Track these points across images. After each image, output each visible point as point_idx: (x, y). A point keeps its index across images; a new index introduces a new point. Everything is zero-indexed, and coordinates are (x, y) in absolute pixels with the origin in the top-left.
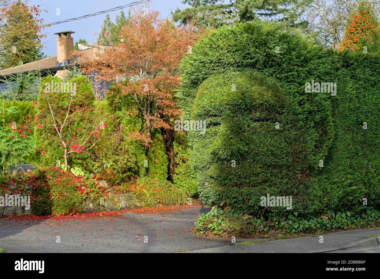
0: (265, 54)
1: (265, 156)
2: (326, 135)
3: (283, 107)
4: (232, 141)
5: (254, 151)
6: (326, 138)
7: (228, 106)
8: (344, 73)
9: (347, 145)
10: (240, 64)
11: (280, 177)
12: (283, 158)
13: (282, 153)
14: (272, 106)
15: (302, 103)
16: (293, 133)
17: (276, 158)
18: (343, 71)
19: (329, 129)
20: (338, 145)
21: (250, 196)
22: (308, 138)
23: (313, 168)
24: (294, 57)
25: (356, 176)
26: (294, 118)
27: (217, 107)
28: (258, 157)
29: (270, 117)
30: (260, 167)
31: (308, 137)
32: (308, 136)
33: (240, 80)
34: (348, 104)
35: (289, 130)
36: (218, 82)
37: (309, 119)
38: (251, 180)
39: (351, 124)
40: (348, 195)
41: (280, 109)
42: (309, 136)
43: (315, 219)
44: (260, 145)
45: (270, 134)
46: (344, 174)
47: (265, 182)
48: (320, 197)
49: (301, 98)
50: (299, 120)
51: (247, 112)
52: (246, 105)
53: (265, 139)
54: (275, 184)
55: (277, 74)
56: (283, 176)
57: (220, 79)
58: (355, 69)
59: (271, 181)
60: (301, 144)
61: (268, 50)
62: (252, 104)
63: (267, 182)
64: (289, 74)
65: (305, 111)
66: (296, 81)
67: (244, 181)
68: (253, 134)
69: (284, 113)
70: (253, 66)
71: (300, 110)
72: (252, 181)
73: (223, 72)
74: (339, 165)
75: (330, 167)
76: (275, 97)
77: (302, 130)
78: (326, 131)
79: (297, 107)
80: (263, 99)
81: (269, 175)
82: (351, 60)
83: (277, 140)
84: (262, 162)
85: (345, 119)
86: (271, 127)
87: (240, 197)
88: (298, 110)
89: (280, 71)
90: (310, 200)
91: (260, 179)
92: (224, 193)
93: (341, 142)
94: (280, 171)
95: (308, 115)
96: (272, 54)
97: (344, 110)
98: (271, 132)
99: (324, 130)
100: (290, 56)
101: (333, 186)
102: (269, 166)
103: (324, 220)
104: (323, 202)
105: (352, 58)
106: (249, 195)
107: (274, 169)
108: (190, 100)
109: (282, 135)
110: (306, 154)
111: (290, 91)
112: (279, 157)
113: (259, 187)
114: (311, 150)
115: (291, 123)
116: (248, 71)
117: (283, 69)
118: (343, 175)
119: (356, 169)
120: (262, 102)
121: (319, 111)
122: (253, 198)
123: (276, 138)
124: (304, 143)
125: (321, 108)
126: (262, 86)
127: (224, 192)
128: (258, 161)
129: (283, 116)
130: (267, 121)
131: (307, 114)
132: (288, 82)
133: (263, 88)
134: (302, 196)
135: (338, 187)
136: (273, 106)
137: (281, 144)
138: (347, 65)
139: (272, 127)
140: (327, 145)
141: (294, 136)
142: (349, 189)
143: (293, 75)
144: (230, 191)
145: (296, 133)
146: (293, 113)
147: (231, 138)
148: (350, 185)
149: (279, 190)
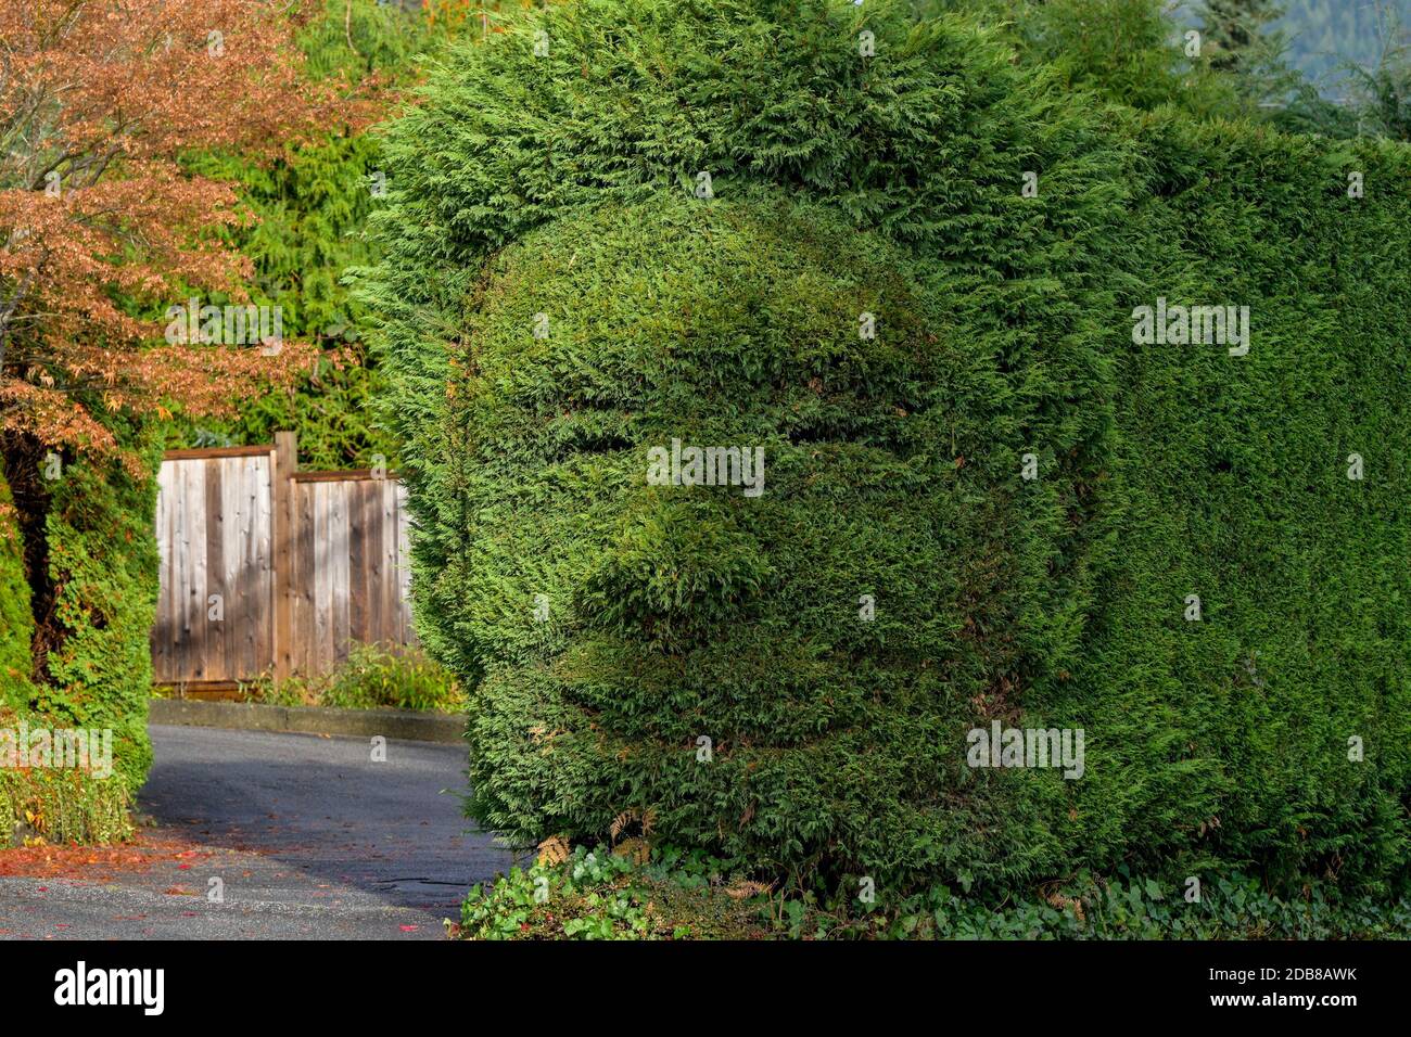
0: (854, 122)
1: (846, 602)
2: (1090, 513)
3: (927, 377)
4: (707, 526)
5: (798, 580)
6: (1090, 530)
7: (685, 364)
8: (1159, 221)
9: (1166, 564)
10: (728, 164)
11: (907, 702)
12: (926, 618)
13: (922, 590)
14: (880, 368)
15: (1010, 362)
16: (968, 499)
17: (893, 612)
18: (1157, 215)
19: (1104, 487)
20: (1130, 561)
21: (768, 788)
22: (1028, 527)
23: (1038, 669)
24: (986, 145)
25: (1194, 713)
26: (976, 429)
27: (627, 365)
28: (814, 609)
29: (869, 421)
30: (822, 657)
31: (1026, 523)
32: (1027, 514)
33: (733, 241)
34: (1178, 370)
35: (951, 486)
36: (622, 244)
37: (1035, 438)
38: (775, 717)
39: (1187, 467)
40: (1160, 800)
41: (917, 383)
42: (1032, 517)
43: (1032, 910)
44: (825, 551)
45: (868, 499)
46: (1153, 698)
47: (840, 724)
48: (1055, 804)
49: (1011, 337)
50: (996, 440)
51: (765, 392)
52: (767, 362)
53: (848, 521)
54: (883, 738)
55: (903, 220)
56: (920, 699)
57: (629, 228)
58: (1198, 204)
59: (867, 724)
60: (998, 550)
61: (871, 105)
62: (793, 354)
63: (849, 725)
64: (963, 219)
65: (1026, 399)
66: (991, 257)
67: (745, 716)
68: (789, 496)
69: (931, 404)
70: (790, 175)
71: (1007, 392)
72: (782, 722)
73: (640, 199)
74: (1133, 659)
75: (1095, 666)
76: (892, 326)
77: (1002, 487)
78: (1089, 493)
79: (993, 379)
80: (841, 335)
81: (857, 694)
82: (1185, 162)
83: (899, 532)
84: (830, 631)
85: (1165, 441)
86: (874, 467)
87: (720, 795)
88: (998, 391)
89: (918, 204)
90: (1016, 815)
91: (818, 711)
92: (637, 774)
93: (1144, 548)
94: (905, 674)
95: (1032, 417)
96: (884, 123)
97: (1161, 400)
98: (873, 494)
99: (1082, 489)
100: (966, 139)
101: (1107, 756)
102: (859, 653)
103: (1068, 914)
104: (1066, 828)
105: (1188, 153)
106: (761, 787)
107: (879, 664)
108: (432, 321)
109: (924, 510)
110: (1016, 599)
111: (962, 300)
112: (906, 610)
113: (813, 748)
114: (1036, 581)
115: (958, 454)
116: (768, 201)
117: (935, 199)
118: (1150, 703)
119: (1195, 679)
120: (842, 347)
121: (1075, 401)
122: (782, 803)
123: (896, 518)
124: (1007, 549)
125: (1085, 385)
126: (837, 275)
127: (639, 768)
128: (809, 627)
129: (923, 422)
130: (852, 437)
131: (1030, 413)
132: (950, 258)
133: (841, 282)
134: (987, 799)
135: (1127, 763)
136: (888, 370)
137: (918, 550)
138: (1169, 186)
139: (881, 467)
140: (1091, 559)
141: (972, 513)
142: (1170, 772)
143: (978, 227)
144: (671, 762)
145: (982, 499)
146: (970, 404)
147: (702, 514)
148: (1174, 753)
149: (903, 764)
